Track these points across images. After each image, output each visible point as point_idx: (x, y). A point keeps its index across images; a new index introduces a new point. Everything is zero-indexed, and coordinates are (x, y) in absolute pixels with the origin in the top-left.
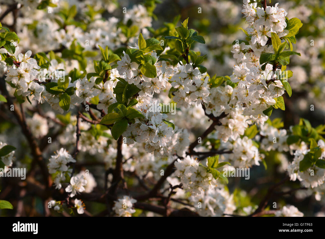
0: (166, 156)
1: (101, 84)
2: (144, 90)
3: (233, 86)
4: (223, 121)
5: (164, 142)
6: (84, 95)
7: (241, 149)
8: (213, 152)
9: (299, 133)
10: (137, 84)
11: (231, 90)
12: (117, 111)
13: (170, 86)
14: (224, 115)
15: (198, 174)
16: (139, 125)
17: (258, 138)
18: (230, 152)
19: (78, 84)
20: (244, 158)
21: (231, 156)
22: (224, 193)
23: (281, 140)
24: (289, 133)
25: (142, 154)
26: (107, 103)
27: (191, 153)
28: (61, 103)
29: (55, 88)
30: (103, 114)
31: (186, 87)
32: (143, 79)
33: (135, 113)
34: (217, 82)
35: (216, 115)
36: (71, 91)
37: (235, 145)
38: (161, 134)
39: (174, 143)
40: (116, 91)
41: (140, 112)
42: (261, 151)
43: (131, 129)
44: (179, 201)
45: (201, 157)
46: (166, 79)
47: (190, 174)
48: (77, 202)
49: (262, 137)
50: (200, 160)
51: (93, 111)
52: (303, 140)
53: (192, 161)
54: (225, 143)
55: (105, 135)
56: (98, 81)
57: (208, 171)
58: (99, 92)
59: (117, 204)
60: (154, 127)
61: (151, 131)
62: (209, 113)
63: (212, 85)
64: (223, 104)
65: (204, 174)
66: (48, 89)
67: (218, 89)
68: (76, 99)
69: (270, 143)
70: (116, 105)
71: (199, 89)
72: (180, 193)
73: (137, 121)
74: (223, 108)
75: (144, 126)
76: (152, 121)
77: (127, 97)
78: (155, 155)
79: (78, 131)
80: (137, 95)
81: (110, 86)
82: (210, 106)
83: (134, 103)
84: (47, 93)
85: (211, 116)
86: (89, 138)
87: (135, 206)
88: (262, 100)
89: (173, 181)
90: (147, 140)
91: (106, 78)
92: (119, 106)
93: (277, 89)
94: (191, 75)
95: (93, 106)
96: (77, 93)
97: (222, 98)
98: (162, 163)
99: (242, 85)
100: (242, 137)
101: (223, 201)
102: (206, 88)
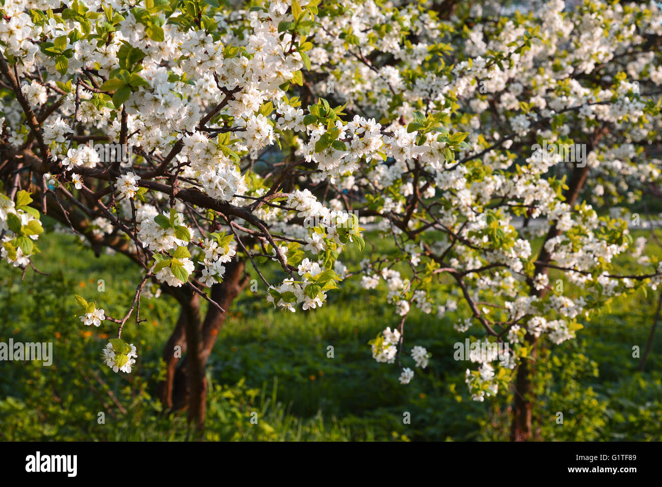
0: (174, 131)
1: (104, 47)
2: (150, 55)
3: (249, 57)
4: (237, 95)
5: (171, 113)
6: (84, 59)
7: (255, 127)
8: (226, 129)
9: (317, 113)
10: (142, 48)
11: (246, 61)
12: (119, 77)
13: (180, 54)
14: (238, 89)
15: (208, 151)
16: (143, 94)
17: (274, 116)
18: (244, 130)
19: (77, 46)
20: (258, 137)
21: (244, 134)
22: (236, 173)
23: (298, 120)
24: (306, 113)
25: (149, 129)
26: (109, 69)
27: (201, 128)
28: (58, 66)
29: (51, 49)
30: (104, 80)
31: (198, 55)
32: (149, 43)
33: (140, 81)
34: (231, 52)
35: (229, 89)
36: (69, 53)
37: (250, 122)
38: (167, 105)
39: (183, 117)
40: (118, 55)
41: (145, 79)
42: (276, 131)
43: (133, 97)
44: (188, 180)
45: (213, 136)
46: (175, 45)
47: (198, 151)
48: (75, 176)
49: (278, 116)
50: (210, 137)
51: (95, 79)
52: (320, 120)
53: (201, 137)
54: (238, 121)
55: (108, 106)
56: (99, 44)
57: (218, 148)
58: (101, 56)
59: (119, 181)
60: (159, 97)
61: (156, 100)
62: (222, 86)
63: (226, 56)
64: (237, 76)
65: (214, 151)
66: (43, 50)
67: (233, 60)
68: (75, 63)
69: (286, 122)
70: (118, 70)
71: (211, 59)
72: (188, 172)
73: (141, 89)
74: (237, 81)
75: (148, 95)
76: (158, 90)
77: (132, 62)
78: (162, 129)
79: (78, 100)
80: (141, 62)
81: (114, 49)
82: (223, 78)
83: (138, 69)
84: (42, 54)
85: (224, 89)
86: (91, 108)
87: (140, 184)
88: (279, 73)
89: (181, 158)
90: (152, 111)
91: (109, 41)
92: (122, 72)
93: (295, 62)
94: (203, 42)
95: (95, 72)
96: (76, 56)
97: (236, 70)
98: (171, 139)
99: (258, 56)
100: (257, 114)
102: (219, 58)
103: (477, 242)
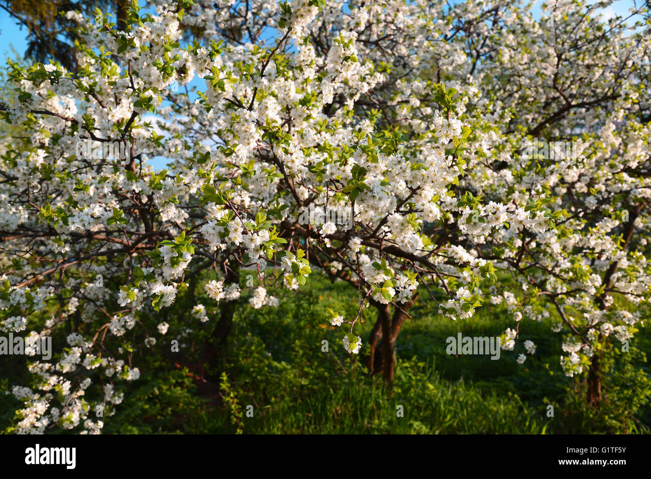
0: (382, 213)
1: (343, 167)
2: (370, 171)
3: (425, 170)
4: (418, 191)
5: (382, 204)
6: (332, 174)
7: (429, 209)
8: (411, 211)
9: (465, 200)
10: (365, 167)
11: (424, 172)
12: (353, 184)
13: (386, 169)
14: (419, 188)
15: (402, 224)
16: (366, 193)
17: (439, 203)
18: (422, 211)
19: (328, 167)
20: (431, 215)
21: (422, 214)
22: (417, 236)
23: (453, 205)
24: (458, 200)
25: (366, 211)
26: (346, 179)
27: (398, 211)
28: (318, 179)
29: (314, 169)
30: (343, 186)
31: (396, 170)
32: (369, 164)
33: (364, 185)
34: (415, 167)
35: (414, 188)
36: (324, 171)
37: (425, 207)
38: (380, 199)
39: (387, 205)
40: (352, 171)
41: (368, 185)
42: (441, 211)
43: (361, 195)
44: (388, 240)
45: (404, 214)
46: (384, 164)
47: (397, 225)
48: (326, 240)
49: (442, 202)
50: (403, 215)
51: (337, 184)
52: (467, 204)
53: (398, 216)
54: (418, 206)
55: (344, 199)
56: (340, 165)
57: (409, 223)
58: (341, 172)
59: (351, 242)
60: (376, 194)
61: (374, 196)
62: (409, 186)
63: (412, 169)
64: (419, 181)
65: (406, 225)
66: (310, 170)
67: (416, 172)
68: (327, 176)
69: (447, 206)
70: (352, 180)
71: (404, 171)
72: (389, 236)
73: (365, 191)
74: (419, 183)
75: (369, 194)
76: (375, 191)
77: (359, 175)
78: (375, 212)
79: (328, 197)
80: (365, 174)
81: (348, 169)
82: (411, 182)
83: (363, 179)
84: (309, 173)
85: (411, 188)
86: (334, 201)
87: (362, 243)
88: (445, 179)
89: (385, 228)
90: (371, 202)
91: (345, 163)
92: (354, 181)
93: (455, 172)
94: (399, 162)
95: (338, 181)
96: (328, 173)
97: (418, 177)
98: (378, 217)
99: (432, 169)
100: (430, 202)
101: (416, 241)
102: (408, 171)
103: (565, 276)
